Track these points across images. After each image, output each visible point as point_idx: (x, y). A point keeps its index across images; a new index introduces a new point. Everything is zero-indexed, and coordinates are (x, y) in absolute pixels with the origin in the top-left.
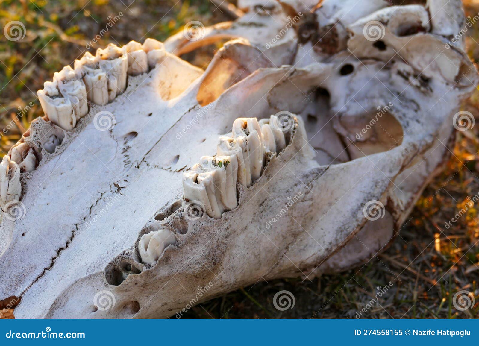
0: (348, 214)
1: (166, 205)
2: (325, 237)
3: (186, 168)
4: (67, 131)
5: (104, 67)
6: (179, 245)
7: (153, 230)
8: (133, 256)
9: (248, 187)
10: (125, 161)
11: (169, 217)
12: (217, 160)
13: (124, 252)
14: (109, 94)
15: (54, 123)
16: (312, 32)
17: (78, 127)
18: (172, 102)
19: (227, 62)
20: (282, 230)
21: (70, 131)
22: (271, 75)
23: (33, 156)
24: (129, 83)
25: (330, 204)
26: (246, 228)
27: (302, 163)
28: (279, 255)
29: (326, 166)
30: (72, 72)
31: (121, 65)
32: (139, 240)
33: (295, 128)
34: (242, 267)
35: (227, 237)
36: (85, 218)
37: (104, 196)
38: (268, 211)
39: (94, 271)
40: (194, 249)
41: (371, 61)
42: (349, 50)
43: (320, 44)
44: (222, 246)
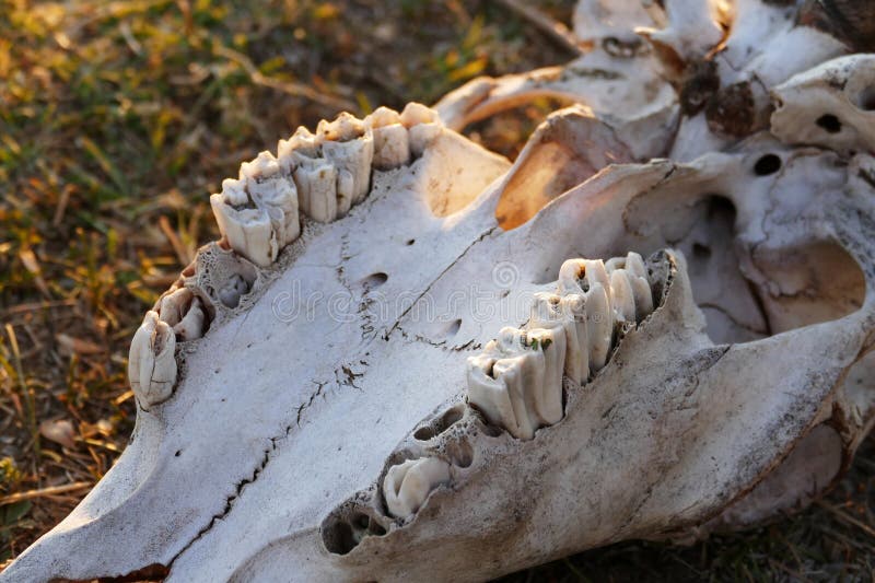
0: (761, 433)
1: (435, 412)
2: (718, 473)
3: (472, 345)
4: (261, 268)
5: (331, 153)
6: (457, 487)
7: (411, 456)
8: (374, 503)
9: (583, 384)
10: (363, 327)
11: (441, 435)
12: (530, 336)
13: (357, 495)
14: (339, 203)
15: (238, 254)
16: (708, 94)
17: (282, 261)
18: (451, 220)
19: (551, 149)
20: (640, 461)
21: (266, 268)
22: (630, 177)
23: (200, 312)
24: (375, 184)
25: (730, 414)
26: (576, 457)
27: (681, 340)
28: (634, 505)
29: (725, 346)
30: (273, 163)
31: (361, 151)
32: (384, 474)
33: (670, 277)
34: (567, 525)
35: (542, 472)
36: (289, 428)
37: (324, 389)
38: (617, 426)
39: (302, 525)
40: (483, 494)
41: (812, 150)
42: (772, 130)
43: (722, 119)
44: (532, 489)
